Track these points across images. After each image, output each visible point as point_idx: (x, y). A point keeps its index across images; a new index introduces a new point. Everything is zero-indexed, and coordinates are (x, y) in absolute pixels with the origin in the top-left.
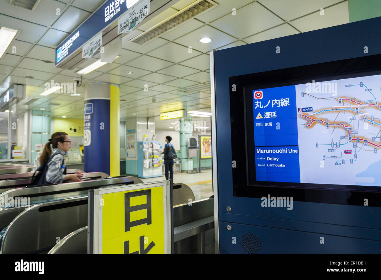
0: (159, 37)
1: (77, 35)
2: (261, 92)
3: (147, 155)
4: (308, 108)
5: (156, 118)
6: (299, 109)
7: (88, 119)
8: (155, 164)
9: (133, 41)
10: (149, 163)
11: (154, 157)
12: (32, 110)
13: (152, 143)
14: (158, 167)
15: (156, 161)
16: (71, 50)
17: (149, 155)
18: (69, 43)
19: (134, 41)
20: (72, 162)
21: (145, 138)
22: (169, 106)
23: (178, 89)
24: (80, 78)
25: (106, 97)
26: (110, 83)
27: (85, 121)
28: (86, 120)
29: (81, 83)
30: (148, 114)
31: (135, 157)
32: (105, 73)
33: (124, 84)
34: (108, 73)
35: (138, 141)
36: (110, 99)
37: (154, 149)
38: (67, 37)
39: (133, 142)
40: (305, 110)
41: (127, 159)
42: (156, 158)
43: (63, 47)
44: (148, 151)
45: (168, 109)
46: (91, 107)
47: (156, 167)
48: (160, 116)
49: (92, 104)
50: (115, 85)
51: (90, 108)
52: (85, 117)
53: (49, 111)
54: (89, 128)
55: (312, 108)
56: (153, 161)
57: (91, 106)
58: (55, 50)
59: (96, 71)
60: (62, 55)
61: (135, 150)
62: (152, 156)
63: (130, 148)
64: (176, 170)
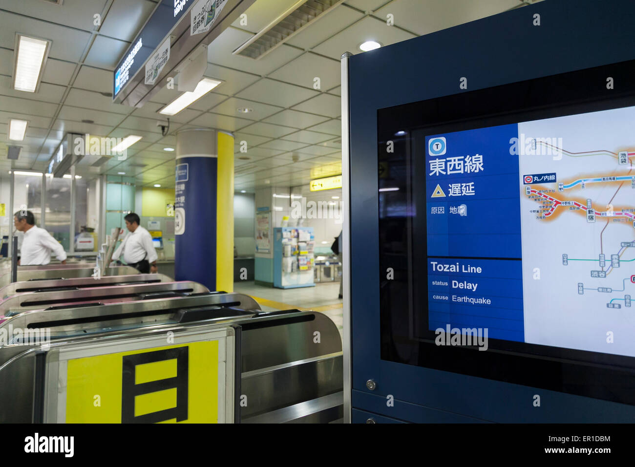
0: (284, 44)
1: (139, 44)
2: (444, 139)
3: (289, 250)
4: (545, 175)
5: (304, 188)
6: (524, 176)
7: (181, 190)
8: (302, 265)
9: (239, 52)
10: (292, 264)
11: (301, 254)
12: (107, 175)
13: (297, 230)
14: (307, 270)
15: (304, 260)
16: (131, 72)
17: (291, 251)
18: (129, 61)
19: (241, 53)
20: (169, 259)
21: (287, 221)
22: (324, 168)
23: (334, 139)
24: (166, 121)
25: (211, 154)
26: (216, 130)
27: (176, 193)
28: (178, 191)
29: (168, 130)
30: (291, 180)
31: (269, 253)
32: (205, 112)
33: (240, 131)
34: (210, 111)
35: (274, 226)
36: (216, 156)
37: (300, 240)
38: (127, 50)
39: (266, 227)
40: (538, 180)
41: (257, 256)
42: (303, 256)
43: (123, 67)
44: (289, 243)
45: (323, 172)
46: (185, 171)
47: (304, 271)
48: (309, 184)
49: (187, 164)
50: (226, 133)
51: (184, 173)
52: (176, 187)
53: (133, 177)
54: (182, 205)
55: (555, 174)
56: (298, 260)
57: (186, 169)
58: (113, 73)
59: (188, 108)
60: (121, 81)
61: (269, 242)
62: (298, 252)
63: (261, 238)
64: (338, 276)
